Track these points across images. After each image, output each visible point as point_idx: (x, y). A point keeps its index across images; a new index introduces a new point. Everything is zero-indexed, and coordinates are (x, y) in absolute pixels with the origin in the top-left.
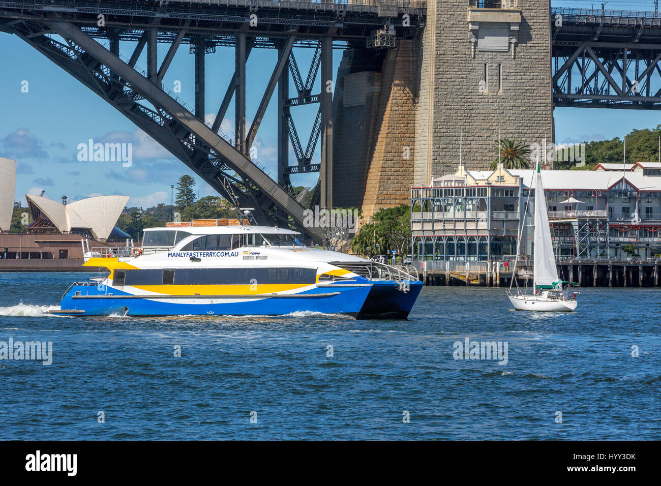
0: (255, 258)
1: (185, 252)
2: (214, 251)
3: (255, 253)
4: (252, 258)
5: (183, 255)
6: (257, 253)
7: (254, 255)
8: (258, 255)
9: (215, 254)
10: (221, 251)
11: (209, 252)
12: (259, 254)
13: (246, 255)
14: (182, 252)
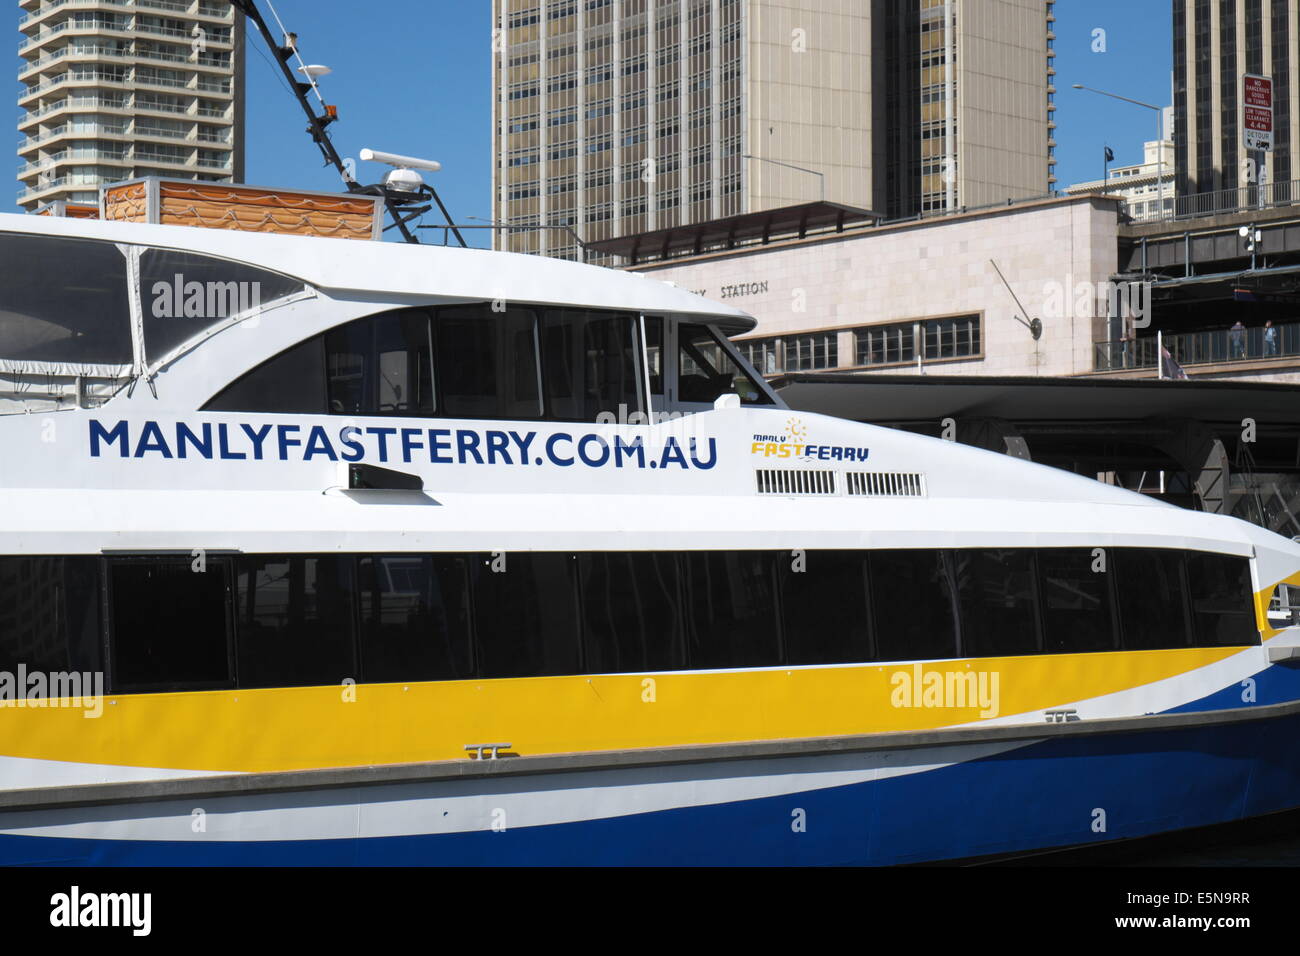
0: (840, 482)
1: (257, 420)
2: (522, 428)
3: (837, 452)
4: (818, 483)
5: (239, 442)
6: (850, 453)
7: (831, 464)
8: (857, 466)
9: (537, 449)
10: (578, 430)
11: (481, 427)
12: (863, 455)
13: (775, 463)
14: (234, 420)
